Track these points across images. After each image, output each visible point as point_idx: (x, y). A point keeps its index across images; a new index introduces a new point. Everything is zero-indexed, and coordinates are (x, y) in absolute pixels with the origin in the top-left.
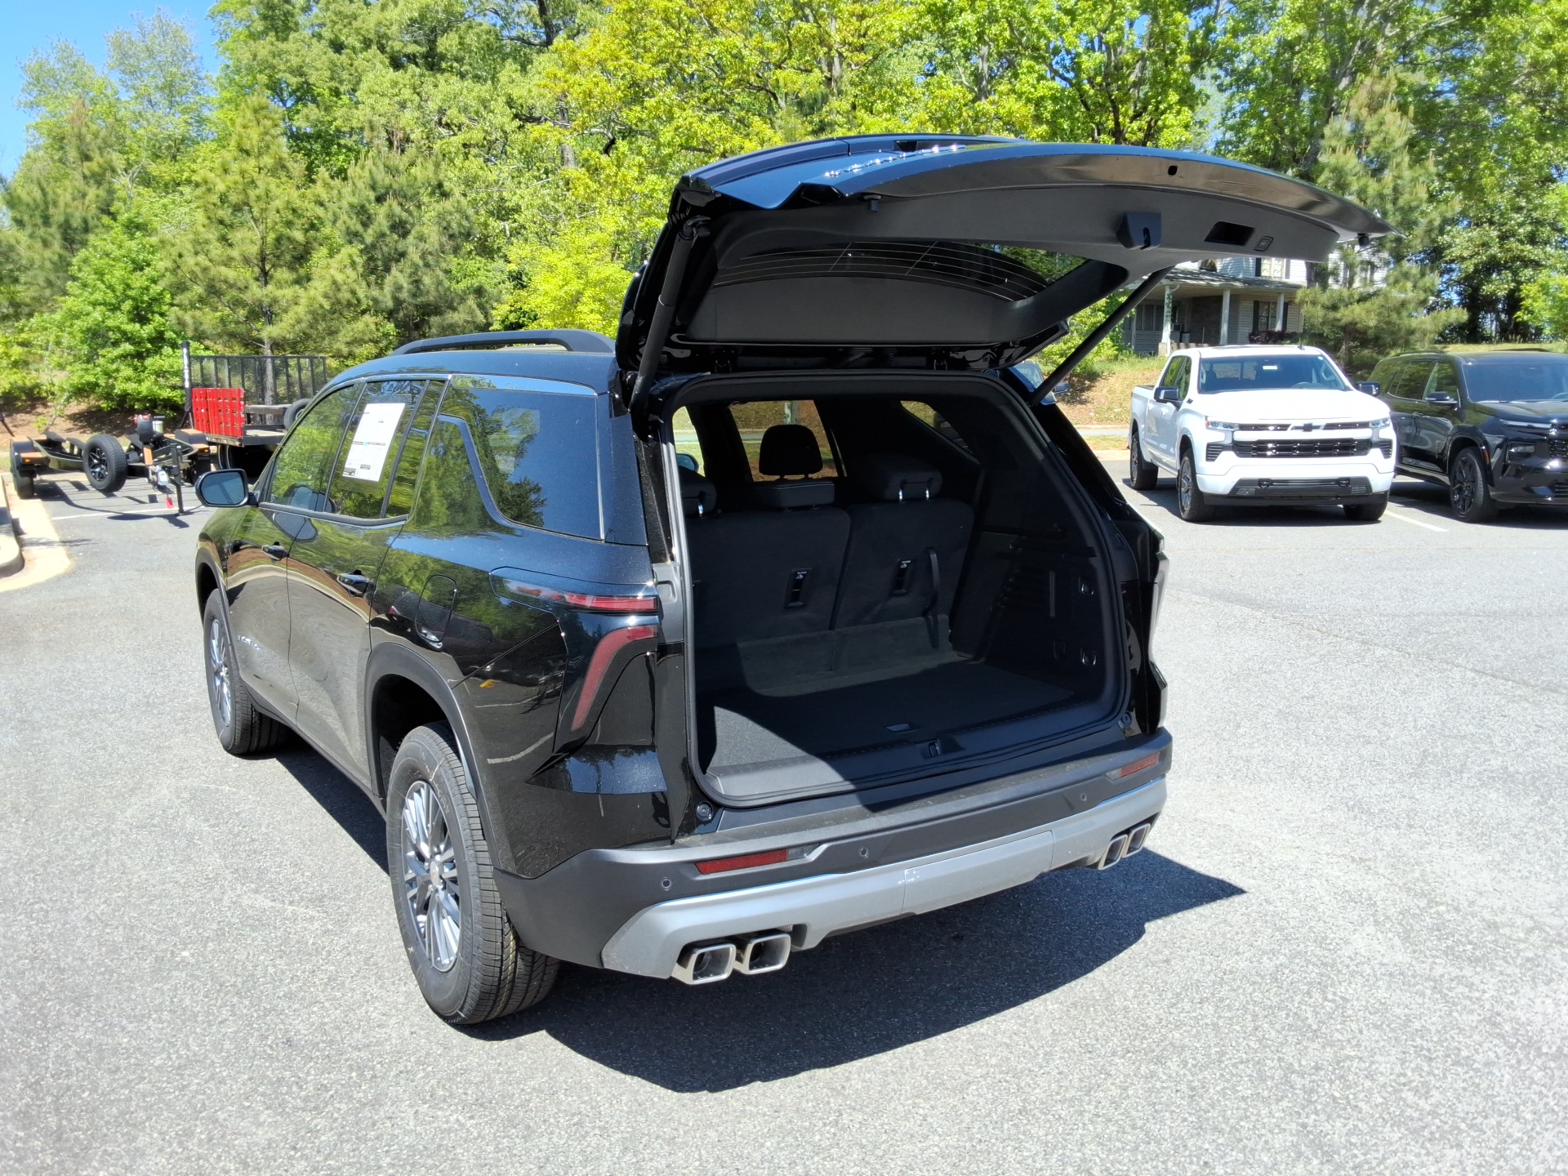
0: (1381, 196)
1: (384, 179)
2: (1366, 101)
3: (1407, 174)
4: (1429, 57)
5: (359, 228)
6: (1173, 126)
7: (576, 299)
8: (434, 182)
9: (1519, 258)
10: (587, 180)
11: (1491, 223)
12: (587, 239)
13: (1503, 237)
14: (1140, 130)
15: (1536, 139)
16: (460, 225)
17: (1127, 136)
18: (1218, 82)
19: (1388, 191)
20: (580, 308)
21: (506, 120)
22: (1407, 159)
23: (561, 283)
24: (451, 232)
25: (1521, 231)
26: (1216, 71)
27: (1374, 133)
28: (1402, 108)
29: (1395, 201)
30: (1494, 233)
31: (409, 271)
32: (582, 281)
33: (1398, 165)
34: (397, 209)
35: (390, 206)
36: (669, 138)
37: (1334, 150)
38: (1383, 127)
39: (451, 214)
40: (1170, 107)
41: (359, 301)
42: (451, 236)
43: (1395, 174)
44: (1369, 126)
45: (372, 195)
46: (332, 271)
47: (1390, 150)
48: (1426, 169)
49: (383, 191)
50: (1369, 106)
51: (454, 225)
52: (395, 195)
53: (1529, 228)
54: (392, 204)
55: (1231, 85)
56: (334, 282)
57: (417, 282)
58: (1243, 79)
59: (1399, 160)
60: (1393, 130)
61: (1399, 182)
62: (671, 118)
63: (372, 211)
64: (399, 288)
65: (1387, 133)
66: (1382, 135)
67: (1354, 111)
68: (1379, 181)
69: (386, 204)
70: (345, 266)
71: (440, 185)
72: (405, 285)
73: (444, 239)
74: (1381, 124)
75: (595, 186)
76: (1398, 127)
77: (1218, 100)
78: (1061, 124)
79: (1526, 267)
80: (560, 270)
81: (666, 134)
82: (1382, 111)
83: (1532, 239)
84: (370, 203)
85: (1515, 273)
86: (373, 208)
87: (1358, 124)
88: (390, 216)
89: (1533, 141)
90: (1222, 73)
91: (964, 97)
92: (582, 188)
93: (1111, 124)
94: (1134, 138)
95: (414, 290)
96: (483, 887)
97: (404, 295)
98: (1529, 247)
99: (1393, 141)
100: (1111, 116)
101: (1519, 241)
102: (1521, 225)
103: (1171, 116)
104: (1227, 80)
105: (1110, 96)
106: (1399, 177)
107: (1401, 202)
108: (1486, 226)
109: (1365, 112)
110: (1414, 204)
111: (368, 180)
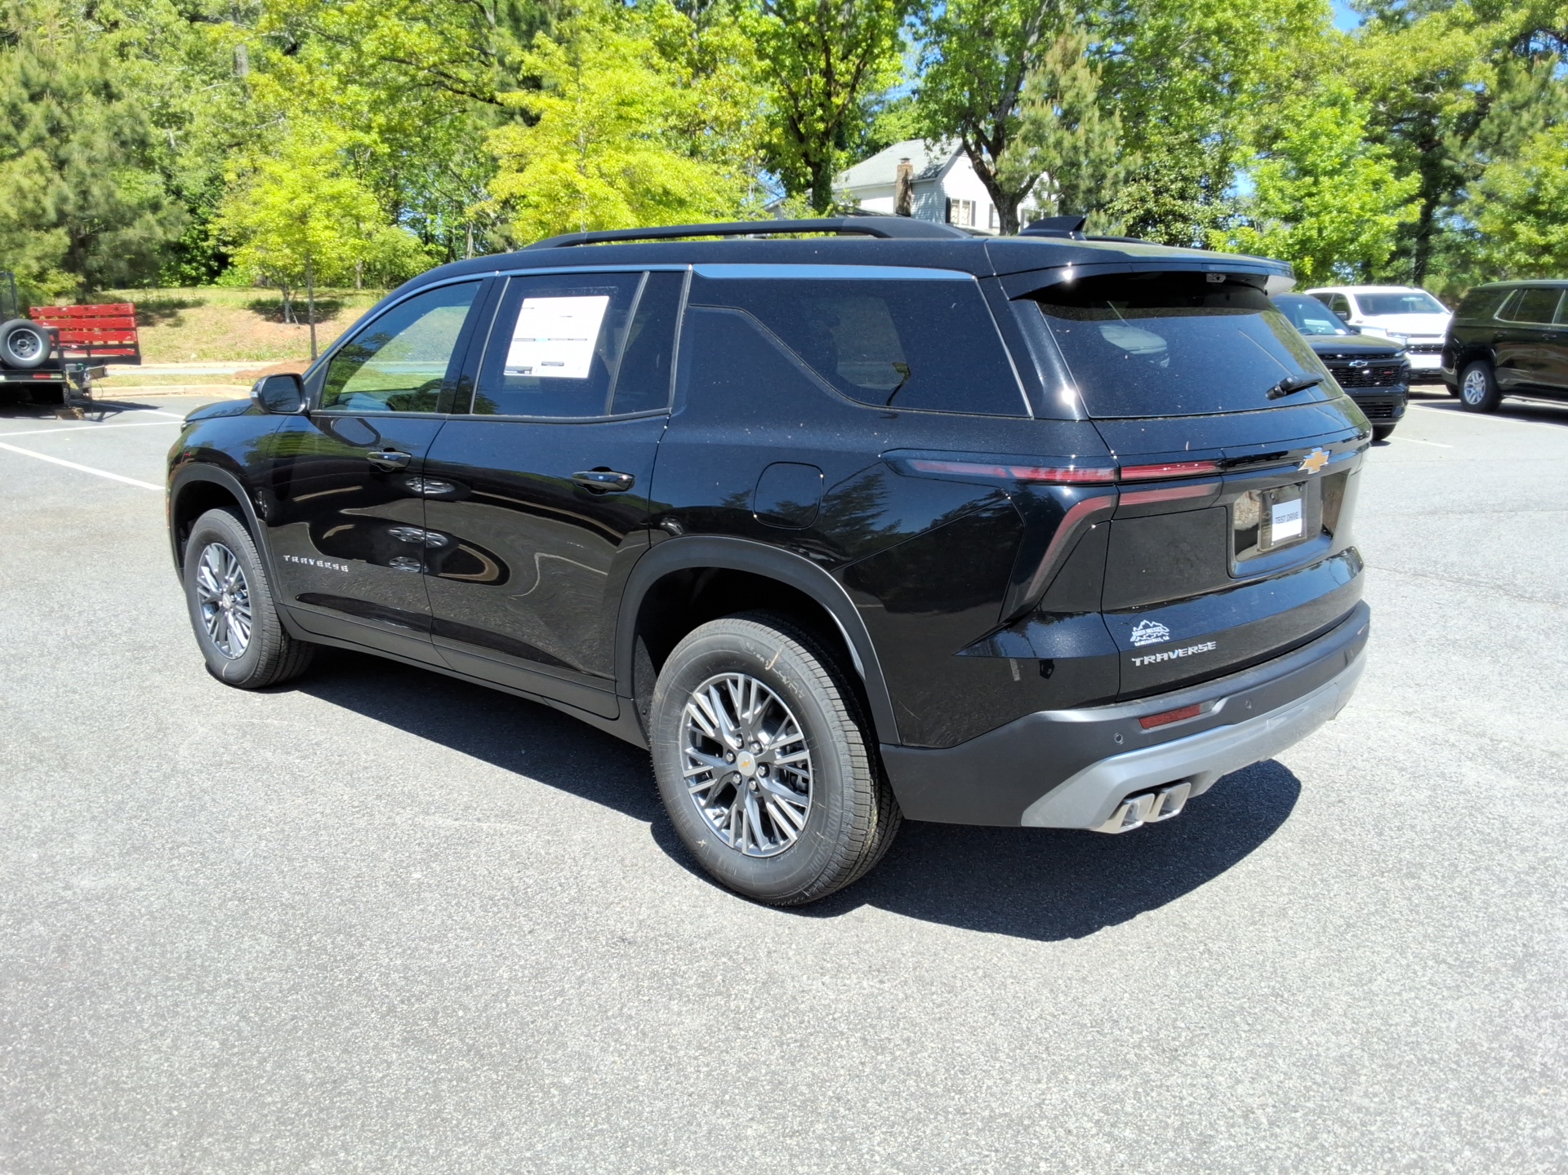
0: (1075, 148)
1: (39, 75)
2: (1059, 58)
3: (1097, 128)
4: (1101, 19)
5: (11, 130)
6: (886, 70)
7: (303, 218)
8: (100, 81)
9: (1172, 212)
10: (278, 87)
11: (1147, 178)
12: (314, 149)
13: (1158, 193)
14: (848, 71)
15: (1199, 101)
16: (133, 130)
17: (837, 77)
18: (914, 30)
19: (1081, 144)
20: (312, 224)
21: (172, 18)
22: (1097, 114)
23: (290, 196)
24: (123, 138)
25: (1173, 187)
26: (913, 19)
27: (1070, 88)
28: (1092, 66)
29: (1086, 153)
30: (1151, 189)
31: (75, 180)
32: (312, 195)
33: (1090, 119)
34: (57, 111)
35: (48, 106)
36: (373, 48)
37: (1033, 103)
38: (1076, 83)
39: (122, 118)
40: (883, 52)
41: (44, 210)
42: (123, 144)
43: (1087, 127)
44: (1064, 81)
45: (25, 95)
46: (17, 177)
47: (1083, 105)
48: (1114, 125)
49: (38, 89)
50: (1063, 62)
51: (127, 131)
52: (54, 94)
53: (1180, 184)
54: (49, 101)
55: (926, 34)
56: (20, 189)
57: (84, 194)
58: (941, 28)
59: (1090, 115)
60: (1085, 85)
61: (1091, 135)
62: (372, 26)
63: (25, 111)
64: (64, 199)
65: (1080, 88)
66: (1076, 90)
67: (1050, 66)
68: (1073, 134)
69: (43, 104)
70: (31, 171)
71: (107, 86)
72: (71, 196)
73: (115, 145)
74: (1074, 79)
75: (287, 94)
76: (1087, 83)
77: (914, 48)
78: (783, 61)
79: (1176, 221)
80: (286, 181)
81: (369, 44)
82: (1074, 67)
83: (1182, 196)
84: (23, 102)
85: (1168, 227)
86: (27, 107)
87: (1053, 81)
88: (48, 118)
89: (1197, 104)
90: (917, 22)
91: (688, 26)
92: (271, 95)
93: (823, 64)
94: (842, 80)
95: (81, 202)
96: (856, 765)
97: (69, 208)
98: (1180, 202)
99: (1085, 96)
100: (823, 57)
101: (1172, 196)
102: (1172, 182)
103: (885, 61)
104: (922, 29)
105: (823, 37)
106: (1091, 131)
107: (1092, 155)
108: (1143, 182)
109: (1059, 67)
110: (1104, 157)
111: (19, 75)
